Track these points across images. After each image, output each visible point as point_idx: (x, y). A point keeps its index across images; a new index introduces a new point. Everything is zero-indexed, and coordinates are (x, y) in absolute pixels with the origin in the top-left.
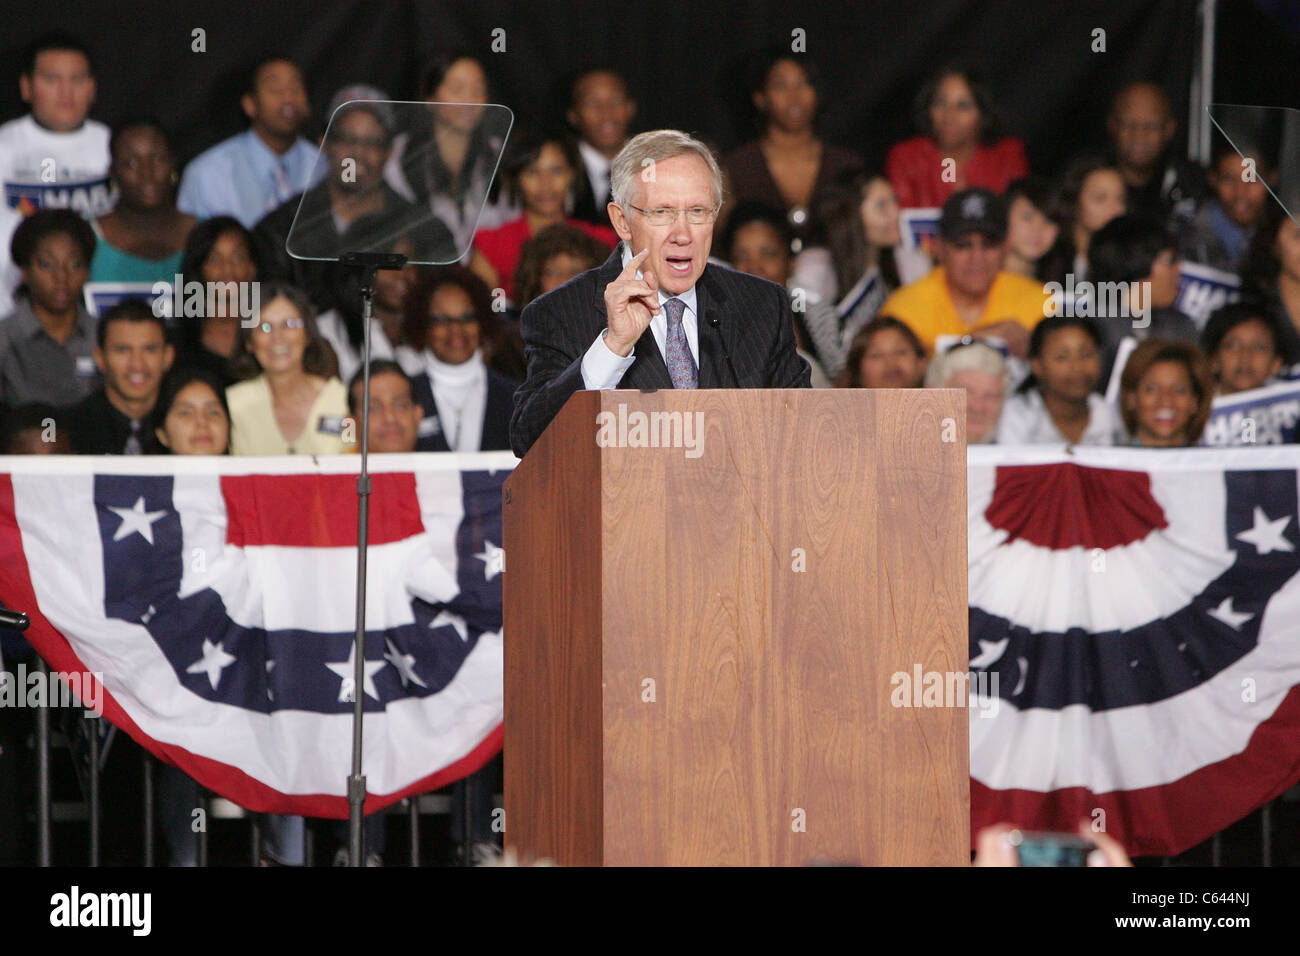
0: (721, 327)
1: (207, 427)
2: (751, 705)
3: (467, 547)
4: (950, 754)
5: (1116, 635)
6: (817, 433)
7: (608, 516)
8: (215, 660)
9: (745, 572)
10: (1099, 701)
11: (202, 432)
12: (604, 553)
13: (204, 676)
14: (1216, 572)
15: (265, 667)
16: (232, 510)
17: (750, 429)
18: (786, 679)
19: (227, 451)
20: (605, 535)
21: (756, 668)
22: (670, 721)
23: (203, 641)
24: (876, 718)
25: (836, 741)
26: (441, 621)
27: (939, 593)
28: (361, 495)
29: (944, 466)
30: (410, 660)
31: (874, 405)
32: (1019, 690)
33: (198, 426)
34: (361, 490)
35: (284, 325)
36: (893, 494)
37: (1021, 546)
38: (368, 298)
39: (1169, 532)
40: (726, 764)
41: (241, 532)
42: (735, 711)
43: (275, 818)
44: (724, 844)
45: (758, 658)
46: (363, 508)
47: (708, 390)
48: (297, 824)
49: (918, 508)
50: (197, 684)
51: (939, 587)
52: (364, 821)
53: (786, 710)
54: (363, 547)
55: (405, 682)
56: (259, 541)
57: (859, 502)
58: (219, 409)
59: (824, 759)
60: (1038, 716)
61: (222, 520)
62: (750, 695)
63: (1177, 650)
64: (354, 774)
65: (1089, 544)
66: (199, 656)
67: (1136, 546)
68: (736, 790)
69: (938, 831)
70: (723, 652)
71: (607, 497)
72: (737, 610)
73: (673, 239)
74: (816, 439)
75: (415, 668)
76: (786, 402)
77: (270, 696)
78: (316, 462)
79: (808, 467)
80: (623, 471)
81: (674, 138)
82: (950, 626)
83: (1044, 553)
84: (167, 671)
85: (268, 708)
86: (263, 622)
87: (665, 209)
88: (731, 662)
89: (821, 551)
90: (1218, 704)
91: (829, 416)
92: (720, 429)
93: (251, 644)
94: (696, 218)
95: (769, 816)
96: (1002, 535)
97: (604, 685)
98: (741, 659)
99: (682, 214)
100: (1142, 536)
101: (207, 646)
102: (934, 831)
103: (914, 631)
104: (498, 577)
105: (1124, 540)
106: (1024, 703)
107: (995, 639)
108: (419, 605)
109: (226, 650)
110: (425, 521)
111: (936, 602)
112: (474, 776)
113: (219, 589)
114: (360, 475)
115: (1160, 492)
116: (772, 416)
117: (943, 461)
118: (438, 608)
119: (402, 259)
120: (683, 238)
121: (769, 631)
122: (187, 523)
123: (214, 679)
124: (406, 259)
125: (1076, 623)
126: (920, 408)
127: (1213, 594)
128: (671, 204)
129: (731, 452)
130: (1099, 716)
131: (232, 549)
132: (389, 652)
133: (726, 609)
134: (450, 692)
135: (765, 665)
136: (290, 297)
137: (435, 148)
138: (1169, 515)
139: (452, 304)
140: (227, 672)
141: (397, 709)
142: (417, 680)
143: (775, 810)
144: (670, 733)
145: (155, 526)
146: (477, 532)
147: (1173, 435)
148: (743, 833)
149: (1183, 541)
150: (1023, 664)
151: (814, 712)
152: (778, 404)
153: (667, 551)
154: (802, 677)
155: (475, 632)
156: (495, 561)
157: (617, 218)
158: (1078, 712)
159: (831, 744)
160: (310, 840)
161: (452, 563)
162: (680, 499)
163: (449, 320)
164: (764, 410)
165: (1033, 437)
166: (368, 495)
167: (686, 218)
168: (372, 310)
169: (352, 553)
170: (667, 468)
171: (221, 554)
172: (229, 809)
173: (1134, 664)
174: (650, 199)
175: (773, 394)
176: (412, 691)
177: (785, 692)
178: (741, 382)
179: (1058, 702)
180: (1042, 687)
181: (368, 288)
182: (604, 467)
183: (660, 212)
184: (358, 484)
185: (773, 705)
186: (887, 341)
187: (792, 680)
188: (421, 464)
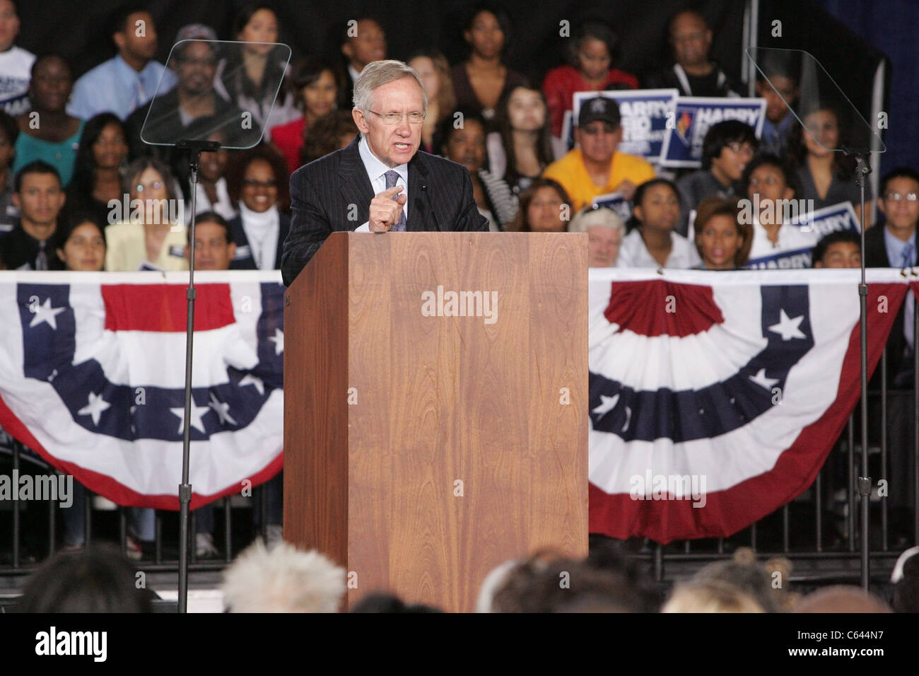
0: (429, 191)
1: (93, 253)
2: (445, 439)
3: (264, 332)
4: (576, 472)
5: (689, 394)
6: (491, 261)
7: (353, 315)
8: (97, 406)
9: (443, 352)
10: (678, 436)
11: (89, 257)
12: (350, 338)
13: (89, 417)
14: (754, 352)
15: (130, 409)
16: (108, 307)
17: (447, 258)
18: (469, 422)
19: (103, 269)
20: (351, 328)
21: (448, 415)
22: (393, 450)
23: (89, 393)
24: (528, 448)
25: (501, 463)
26: (246, 381)
27: (570, 366)
28: (189, 300)
29: (573, 284)
30: (225, 407)
31: (528, 244)
32: (625, 428)
33: (87, 253)
34: (189, 297)
35: (152, 185)
36: (540, 302)
37: (628, 334)
38: (195, 170)
39: (724, 326)
40: (429, 477)
41: (114, 322)
42: (435, 443)
43: (136, 512)
44: (427, 530)
45: (451, 409)
46: (191, 308)
47: (419, 233)
48: (150, 515)
49: (556, 310)
50: (85, 422)
51: (569, 362)
52: (190, 514)
53: (469, 442)
54: (191, 333)
55: (222, 421)
56: (127, 327)
57: (518, 307)
58: (101, 240)
59: (493, 474)
60: (638, 446)
61: (101, 314)
62: (445, 433)
63: (729, 403)
64: (183, 484)
65: (671, 334)
66: (86, 403)
67: (703, 334)
68: (435, 495)
69: (567, 523)
70: (428, 404)
71: (352, 302)
72: (437, 377)
73: (398, 132)
74: (490, 265)
75: (229, 412)
76: (470, 240)
77: (133, 429)
78: (164, 276)
79: (485, 283)
80: (362, 285)
81: (397, 66)
82: (576, 388)
83: (643, 338)
84: (65, 413)
85: (132, 437)
86: (128, 380)
87: (394, 113)
88: (432, 411)
89: (492, 338)
90: (757, 439)
91: (498, 250)
92: (427, 258)
93: (121, 395)
94: (412, 119)
95: (457, 512)
96: (616, 327)
97: (349, 426)
98: (439, 409)
99: (405, 117)
100: (707, 329)
101: (92, 397)
102: (565, 521)
103: (553, 391)
104: (282, 353)
105: (695, 331)
106: (628, 437)
107: (611, 395)
108: (233, 371)
109: (104, 399)
110: (237, 315)
111: (567, 372)
112: (267, 483)
113: (100, 359)
114: (188, 286)
115: (718, 299)
116: (461, 250)
117: (573, 280)
118: (244, 372)
119: (217, 145)
120: (405, 133)
121: (457, 390)
122: (79, 316)
123: (96, 418)
124: (220, 145)
125: (664, 384)
126: (557, 245)
127: (753, 367)
128: (398, 110)
129: (434, 273)
130: (679, 446)
131: (108, 333)
132: (211, 401)
133: (430, 376)
134: (252, 428)
135: (455, 413)
136: (156, 167)
137: (244, 71)
138: (725, 315)
139: (260, 173)
140: (104, 414)
141: (218, 439)
142: (230, 420)
143: (461, 508)
144: (392, 457)
145: (57, 317)
146: (271, 323)
147: (724, 263)
148: (440, 523)
149: (733, 331)
150: (629, 411)
151: (487, 444)
152: (465, 242)
153: (392, 338)
154: (479, 421)
155: (269, 389)
156: (279, 341)
157: (358, 119)
158: (664, 443)
159: (498, 465)
160: (159, 524)
161: (254, 342)
162: (400, 304)
163: (257, 183)
164: (456, 246)
165: (635, 263)
166: (193, 300)
167: (408, 119)
168: (197, 178)
169: (183, 336)
170: (391, 283)
171: (101, 337)
172: (106, 504)
173: (702, 411)
174: (384, 107)
175: (461, 236)
176: (227, 427)
177: (468, 431)
178: (441, 226)
179: (652, 436)
180: (641, 426)
181: (194, 163)
182: (350, 283)
183: (391, 115)
184: (187, 293)
185: (460, 439)
186: (546, 195)
187: (473, 423)
188: (234, 278)
